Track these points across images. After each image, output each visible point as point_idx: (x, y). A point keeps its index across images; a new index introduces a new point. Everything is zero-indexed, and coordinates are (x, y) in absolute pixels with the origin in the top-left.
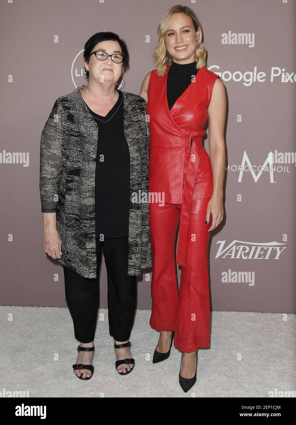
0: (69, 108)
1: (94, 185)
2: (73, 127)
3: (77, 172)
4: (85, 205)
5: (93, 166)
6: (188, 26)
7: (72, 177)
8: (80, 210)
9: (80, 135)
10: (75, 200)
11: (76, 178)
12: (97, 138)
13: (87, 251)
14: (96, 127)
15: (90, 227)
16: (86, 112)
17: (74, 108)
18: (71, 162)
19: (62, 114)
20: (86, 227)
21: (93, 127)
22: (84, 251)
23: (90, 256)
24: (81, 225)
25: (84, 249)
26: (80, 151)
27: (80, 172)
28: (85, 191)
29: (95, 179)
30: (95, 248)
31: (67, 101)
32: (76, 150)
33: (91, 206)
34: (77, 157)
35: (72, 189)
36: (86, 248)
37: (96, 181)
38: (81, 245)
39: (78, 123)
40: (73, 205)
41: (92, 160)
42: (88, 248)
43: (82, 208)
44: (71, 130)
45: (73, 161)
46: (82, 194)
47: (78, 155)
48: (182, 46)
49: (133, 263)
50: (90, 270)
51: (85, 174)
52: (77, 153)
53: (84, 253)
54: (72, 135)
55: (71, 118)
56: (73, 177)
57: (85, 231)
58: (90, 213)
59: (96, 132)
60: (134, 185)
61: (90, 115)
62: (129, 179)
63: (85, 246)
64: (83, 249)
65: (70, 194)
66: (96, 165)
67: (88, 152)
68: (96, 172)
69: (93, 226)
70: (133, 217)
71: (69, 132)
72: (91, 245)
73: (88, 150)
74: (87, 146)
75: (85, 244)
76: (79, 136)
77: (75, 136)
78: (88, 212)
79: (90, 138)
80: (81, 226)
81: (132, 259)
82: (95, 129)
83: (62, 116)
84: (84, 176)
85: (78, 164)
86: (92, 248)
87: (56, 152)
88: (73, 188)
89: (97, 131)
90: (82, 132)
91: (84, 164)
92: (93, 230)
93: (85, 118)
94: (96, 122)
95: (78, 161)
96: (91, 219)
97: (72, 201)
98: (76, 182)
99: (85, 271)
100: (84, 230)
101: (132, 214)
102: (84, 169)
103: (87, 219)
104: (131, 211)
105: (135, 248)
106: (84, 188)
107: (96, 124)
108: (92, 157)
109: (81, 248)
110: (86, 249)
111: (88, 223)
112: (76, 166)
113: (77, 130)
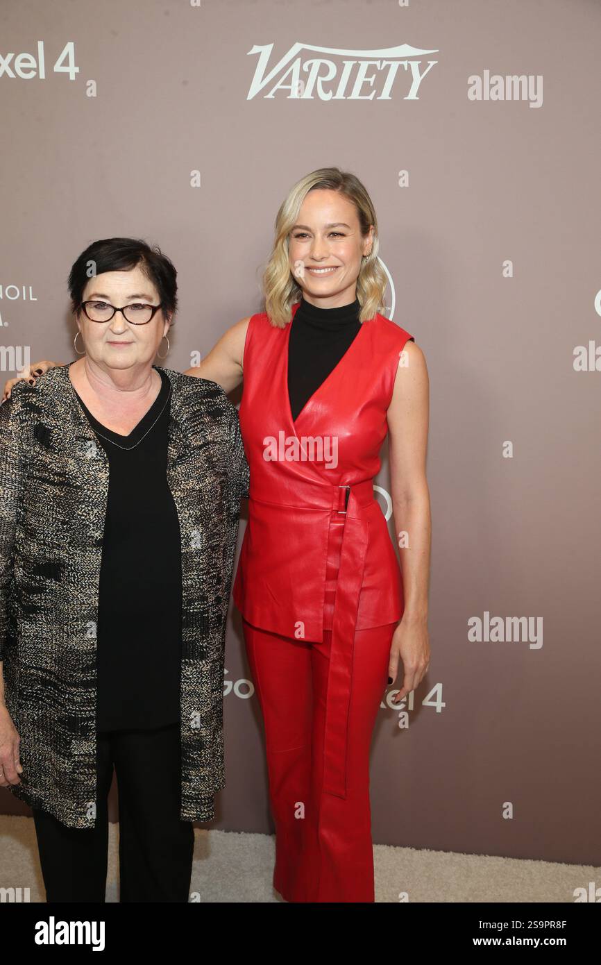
0: (38, 410)
1: (97, 604)
2: (48, 460)
3: (53, 570)
4: (72, 651)
5: (94, 559)
6: (344, 225)
7: (40, 580)
8: (59, 661)
9: (65, 482)
10: (45, 636)
11: (51, 583)
12: (107, 489)
13: (74, 762)
14: (105, 463)
15: (83, 704)
16: (81, 424)
17: (52, 413)
18: (41, 544)
19: (22, 421)
20: (74, 703)
21: (97, 461)
22: (66, 761)
23: (81, 773)
24: (62, 697)
25: (68, 756)
26: (63, 523)
27: (63, 572)
28: (74, 618)
29: (99, 589)
30: (94, 755)
31: (34, 391)
32: (53, 518)
33: (86, 654)
34: (56, 535)
35: (40, 609)
36: (71, 753)
37: (100, 595)
38: (61, 746)
39: (60, 450)
40: (40, 646)
41: (93, 544)
42: (76, 755)
43: (65, 658)
44: (43, 466)
45: (45, 544)
46: (66, 624)
47: (58, 531)
48: (324, 268)
49: (194, 789)
50: (80, 808)
51: (75, 578)
52: (56, 526)
53: (67, 766)
54: (45, 480)
55: (42, 436)
56: (43, 581)
57: (71, 713)
58: (83, 670)
59: (104, 476)
60: (190, 602)
61: (90, 433)
62: (181, 588)
63: (69, 749)
64: (65, 755)
65: (33, 621)
66: (103, 555)
67: (84, 525)
68: (101, 573)
69: (89, 701)
70: (191, 676)
71: (38, 470)
72: (85, 748)
73: (83, 520)
74: (81, 510)
75: (70, 743)
76: (61, 484)
77: (52, 483)
78: (78, 669)
79: (89, 490)
80: (61, 700)
81: (190, 781)
82: (103, 468)
83: (22, 428)
84: (72, 582)
85: (57, 552)
86: (86, 755)
87: (5, 513)
88: (42, 606)
89: (106, 473)
90: (71, 475)
91: (73, 554)
92: (89, 711)
93: (78, 438)
94: (106, 451)
95: (59, 545)
96: (86, 685)
97: (37, 636)
98: (50, 592)
99: (68, 809)
100: (69, 709)
101: (188, 671)
102: (71, 565)
103: (75, 685)
104: (186, 662)
105: (197, 754)
106: (72, 609)
107: (105, 456)
108: (93, 537)
109: (59, 753)
110: (71, 755)
111: (78, 694)
112: (52, 556)
113: (58, 467)
